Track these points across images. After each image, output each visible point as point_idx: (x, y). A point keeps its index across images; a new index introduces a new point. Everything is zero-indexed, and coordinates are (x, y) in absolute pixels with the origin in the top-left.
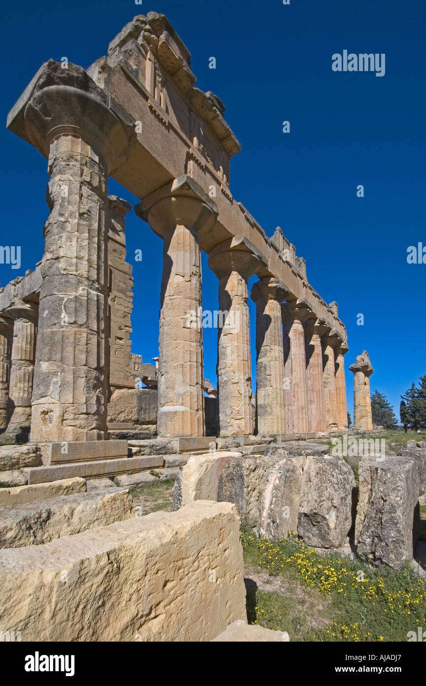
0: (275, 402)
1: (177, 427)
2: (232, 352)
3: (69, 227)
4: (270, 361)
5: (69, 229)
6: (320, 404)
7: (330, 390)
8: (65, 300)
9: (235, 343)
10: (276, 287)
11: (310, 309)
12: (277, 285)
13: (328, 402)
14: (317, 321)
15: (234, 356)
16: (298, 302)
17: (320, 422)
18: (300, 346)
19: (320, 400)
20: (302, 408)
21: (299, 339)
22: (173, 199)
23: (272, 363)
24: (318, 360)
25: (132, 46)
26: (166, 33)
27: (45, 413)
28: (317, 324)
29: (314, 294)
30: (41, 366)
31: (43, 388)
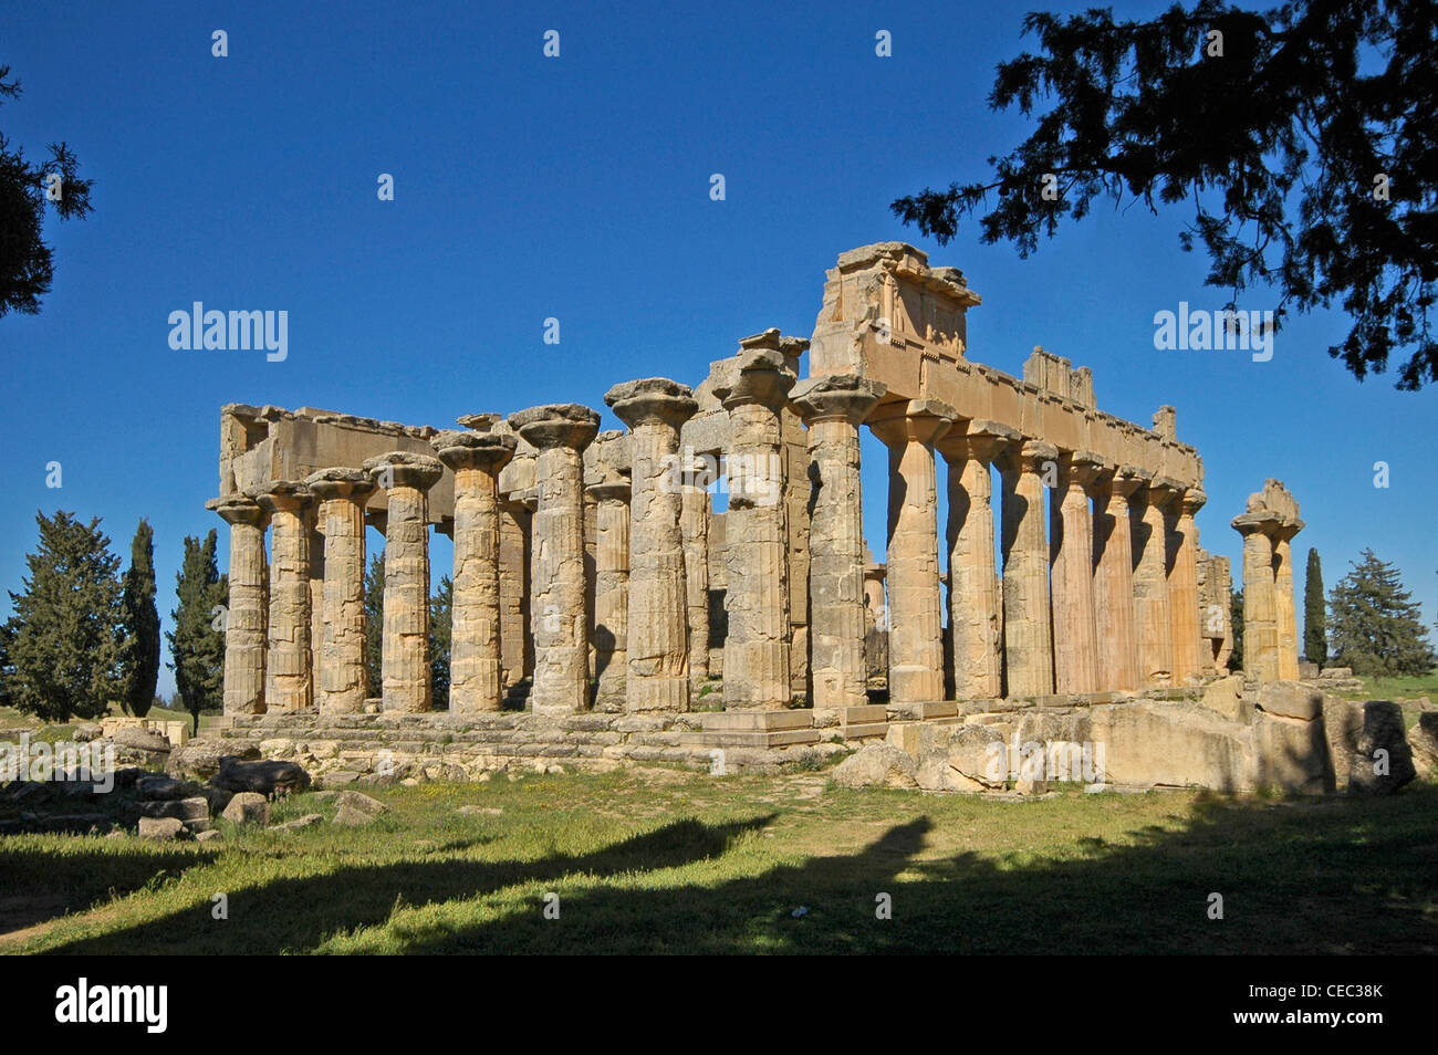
3: (840, 510)
4: (1024, 577)
5: (839, 512)
6: (1125, 637)
7: (1153, 602)
8: (841, 579)
10: (1033, 456)
11: (1098, 465)
12: (1035, 452)
13: (1150, 626)
14: (1118, 473)
16: (1075, 458)
17: (1126, 671)
18: (1079, 533)
19: (1125, 628)
21: (1078, 520)
22: (908, 420)
24: (1121, 549)
25: (874, 282)
26: (906, 256)
27: (829, 681)
28: (1117, 478)
29: (1109, 425)
30: (821, 639)
31: (825, 660)
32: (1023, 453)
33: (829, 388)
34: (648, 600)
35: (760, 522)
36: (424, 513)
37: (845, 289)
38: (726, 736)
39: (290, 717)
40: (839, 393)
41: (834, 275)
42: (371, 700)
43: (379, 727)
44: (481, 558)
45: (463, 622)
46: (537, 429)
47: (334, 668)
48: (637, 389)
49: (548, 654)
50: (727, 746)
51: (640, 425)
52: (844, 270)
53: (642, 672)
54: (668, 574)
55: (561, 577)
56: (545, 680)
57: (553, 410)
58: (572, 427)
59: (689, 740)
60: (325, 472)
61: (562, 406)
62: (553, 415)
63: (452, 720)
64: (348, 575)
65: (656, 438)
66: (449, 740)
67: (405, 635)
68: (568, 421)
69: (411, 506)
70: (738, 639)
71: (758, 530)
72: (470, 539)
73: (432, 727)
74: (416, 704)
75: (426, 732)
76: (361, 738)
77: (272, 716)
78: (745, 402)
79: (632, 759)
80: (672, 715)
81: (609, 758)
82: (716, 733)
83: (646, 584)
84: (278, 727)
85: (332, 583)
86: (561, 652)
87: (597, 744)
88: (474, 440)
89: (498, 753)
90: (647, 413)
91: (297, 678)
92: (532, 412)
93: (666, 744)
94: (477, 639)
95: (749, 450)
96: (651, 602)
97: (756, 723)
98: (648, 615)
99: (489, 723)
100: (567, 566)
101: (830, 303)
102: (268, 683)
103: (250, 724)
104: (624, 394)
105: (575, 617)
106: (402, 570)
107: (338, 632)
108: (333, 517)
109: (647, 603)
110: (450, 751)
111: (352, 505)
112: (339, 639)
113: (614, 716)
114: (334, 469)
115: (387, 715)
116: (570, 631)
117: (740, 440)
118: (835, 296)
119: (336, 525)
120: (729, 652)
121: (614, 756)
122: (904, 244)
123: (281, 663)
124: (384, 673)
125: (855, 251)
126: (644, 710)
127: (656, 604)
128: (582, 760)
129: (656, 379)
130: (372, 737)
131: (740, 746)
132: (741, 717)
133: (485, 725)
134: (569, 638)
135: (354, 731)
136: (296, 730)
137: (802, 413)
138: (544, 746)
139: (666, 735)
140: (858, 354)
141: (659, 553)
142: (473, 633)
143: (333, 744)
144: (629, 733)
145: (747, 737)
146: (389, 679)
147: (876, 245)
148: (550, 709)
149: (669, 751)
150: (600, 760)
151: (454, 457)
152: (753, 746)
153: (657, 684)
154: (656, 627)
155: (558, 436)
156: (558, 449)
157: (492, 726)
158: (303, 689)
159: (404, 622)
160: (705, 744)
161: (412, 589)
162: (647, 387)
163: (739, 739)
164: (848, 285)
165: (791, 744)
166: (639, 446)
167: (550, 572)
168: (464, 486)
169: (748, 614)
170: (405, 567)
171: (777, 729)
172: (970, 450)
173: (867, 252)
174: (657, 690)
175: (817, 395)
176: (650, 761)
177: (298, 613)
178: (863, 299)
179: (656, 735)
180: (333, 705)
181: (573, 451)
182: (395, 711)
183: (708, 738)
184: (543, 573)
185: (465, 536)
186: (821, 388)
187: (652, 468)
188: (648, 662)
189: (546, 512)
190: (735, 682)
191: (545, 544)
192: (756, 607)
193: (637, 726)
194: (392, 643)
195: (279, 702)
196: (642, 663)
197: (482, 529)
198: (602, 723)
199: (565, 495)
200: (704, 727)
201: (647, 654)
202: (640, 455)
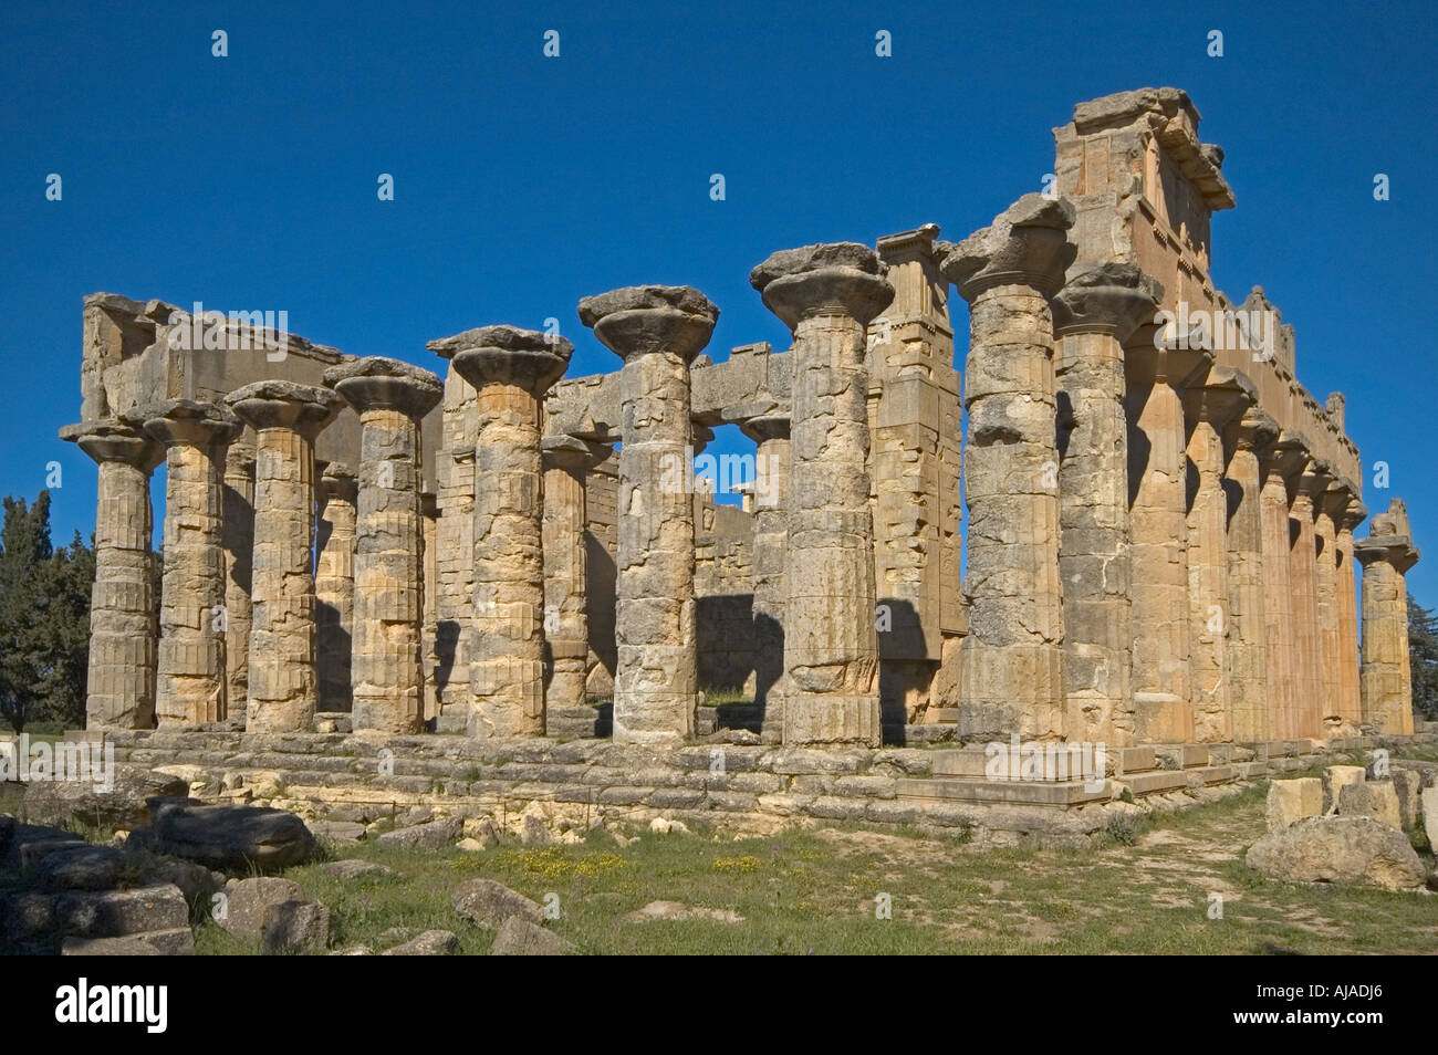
0: (1249, 673)
1: (1164, 727)
2: (1200, 582)
3: (1104, 462)
4: (1238, 586)
5: (1104, 466)
6: (1311, 671)
8: (1106, 563)
9: (1207, 566)
10: (1256, 427)
11: (1307, 450)
12: (1259, 422)
14: (1310, 466)
15: (1205, 592)
16: (1282, 439)
17: (1312, 714)
18: (1280, 537)
20: (1286, 683)
21: (1279, 520)
23: (1244, 589)
24: (1308, 561)
25: (1137, 144)
26: (1181, 111)
27: (1087, 710)
28: (1307, 473)
29: (1306, 404)
30: (1076, 649)
31: (1081, 679)
32: (1244, 423)
33: (1099, 281)
34: (825, 576)
35: (1031, 463)
36: (416, 448)
37: (1090, 153)
39: (197, 734)
40: (1113, 289)
41: (1065, 134)
42: (325, 714)
43: (348, 753)
44: (520, 513)
45: (492, 605)
46: (628, 322)
47: (270, 666)
48: (816, 257)
49: (642, 654)
50: (986, 802)
51: (812, 316)
52: (1082, 129)
53: (815, 684)
54: (855, 541)
55: (663, 542)
56: (639, 693)
57: (658, 294)
58: (682, 321)
59: (915, 791)
60: (259, 385)
61: (671, 288)
62: (656, 301)
63: (475, 747)
64: (291, 536)
65: (837, 338)
66: (474, 775)
67: (389, 623)
68: (678, 312)
69: (398, 438)
70: (996, 641)
71: (1029, 475)
72: (504, 485)
73: (441, 756)
74: (405, 722)
75: (432, 763)
76: (321, 767)
77: (167, 731)
78: (1007, 281)
79: (812, 815)
81: (771, 813)
82: (957, 780)
83: (823, 554)
84: (178, 748)
85: (267, 546)
86: (663, 653)
87: (743, 791)
88: (517, 338)
89: (563, 798)
90: (828, 297)
91: (204, 680)
92: (622, 296)
93: (872, 794)
94: (514, 631)
95: (1014, 354)
96: (831, 581)
98: (825, 601)
99: (541, 753)
100: (671, 526)
101: (1068, 171)
102: (160, 685)
103: (131, 742)
104: (792, 266)
105: (681, 602)
106: (385, 528)
107: (275, 615)
108: (268, 453)
109: (824, 582)
110: (479, 792)
111: (298, 437)
112: (278, 626)
114: (271, 382)
115: (360, 735)
116: (675, 621)
117: (998, 338)
118: (1077, 161)
119: (274, 464)
120: (978, 660)
121: (780, 811)
122: (1182, 92)
123: (181, 658)
124: (355, 675)
125: (1106, 99)
126: (817, 742)
127: (839, 584)
128: (719, 814)
129: (847, 243)
130: (339, 767)
131: (1012, 803)
133: (533, 756)
134: (674, 633)
135: (307, 757)
136: (208, 753)
138: (643, 790)
139: (864, 781)
140: (1128, 240)
141: (842, 509)
142: (507, 622)
143: (276, 775)
144: (792, 776)
145: (1026, 790)
146: (364, 684)
147: (1139, 91)
148: (645, 736)
149: (880, 807)
150: (754, 815)
151: (482, 364)
152: (1039, 804)
153: (841, 704)
154: (839, 620)
155: (661, 334)
156: (659, 355)
157: (545, 758)
158: (213, 696)
159: (386, 604)
160: (945, 798)
161: (399, 557)
162: (832, 257)
164: (1095, 147)
166: (808, 348)
167: (646, 534)
168: (494, 407)
169: (1011, 603)
170: (389, 524)
172: (1204, 407)
173: (1128, 100)
174: (841, 714)
175: (1079, 290)
176: (845, 820)
177: (207, 588)
178: (1123, 165)
179: (845, 781)
180: (267, 720)
181: (680, 360)
182: (373, 732)
183: (951, 789)
184: (634, 535)
185: (496, 480)
186: (1086, 280)
187: (832, 382)
188: (825, 671)
189: (639, 446)
190: (992, 705)
191: (637, 493)
192: (1026, 592)
193: (809, 766)
194: (370, 633)
195: (176, 713)
196: (814, 672)
197: (521, 471)
198: (744, 760)
199: (670, 424)
200: (936, 770)
201: (824, 658)
202: (811, 362)
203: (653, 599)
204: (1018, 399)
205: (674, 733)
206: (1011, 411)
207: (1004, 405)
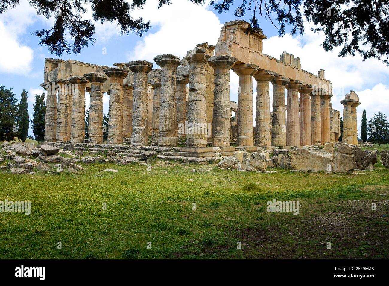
1: (245, 143)
9: (264, 110)
11: (302, 84)
14: (307, 86)
22: (244, 69)
25: (235, 31)
27: (218, 140)
28: (307, 88)
29: (305, 73)
30: (217, 128)
31: (218, 134)
33: (220, 59)
35: (198, 95)
36: (101, 89)
38: (187, 153)
40: (223, 60)
43: (87, 147)
44: (117, 102)
45: (112, 119)
46: (134, 67)
47: (75, 130)
48: (163, 57)
49: (136, 129)
50: (187, 156)
51: (164, 67)
52: (226, 27)
53: (163, 135)
54: (171, 108)
55: (140, 108)
56: (135, 136)
58: (144, 67)
59: (176, 154)
60: (73, 77)
62: (139, 63)
63: (108, 146)
64: (80, 105)
65: (168, 71)
66: (107, 151)
67: (95, 123)
68: (143, 65)
69: (97, 87)
71: (198, 97)
74: (98, 141)
77: (58, 143)
80: (171, 147)
82: (184, 153)
83: (165, 111)
85: (75, 107)
86: (140, 129)
88: (116, 69)
90: (166, 64)
91: (65, 133)
92: (132, 62)
93: (169, 155)
94: (115, 124)
96: (166, 116)
97: (195, 150)
98: (165, 119)
99: (119, 147)
100: (142, 105)
101: (222, 36)
102: (57, 134)
104: (159, 58)
105: (144, 119)
106: (94, 104)
107: (76, 121)
111: (81, 86)
112: (77, 123)
113: (155, 147)
114: (76, 76)
115: (90, 144)
116: (143, 123)
117: (193, 72)
118: (224, 34)
123: (60, 129)
124: (89, 132)
126: (163, 146)
127: (168, 116)
132: (191, 148)
134: (142, 125)
135: (80, 148)
137: (212, 65)
138: (134, 154)
139: (169, 152)
140: (230, 50)
141: (169, 103)
142: (114, 123)
144: (159, 152)
145: (193, 154)
146: (91, 134)
148: (136, 144)
149: (170, 157)
151: (110, 74)
154: (167, 123)
155: (140, 69)
156: (140, 73)
158: (67, 136)
159: (95, 119)
160: (180, 156)
161: (97, 110)
162: (166, 56)
163: (190, 155)
164: (227, 31)
165: (205, 156)
166: (163, 73)
167: (137, 107)
168: (113, 82)
171: (202, 152)
173: (233, 22)
174: (167, 140)
175: (217, 61)
177: (65, 115)
178: (232, 35)
179: (166, 152)
182: (92, 143)
183: (182, 154)
184: (135, 107)
185: (113, 96)
186: (218, 59)
187: (167, 79)
188: (164, 133)
189: (136, 90)
190: (190, 139)
191: (135, 99)
192: (196, 118)
193: (161, 150)
194: (91, 124)
195: (59, 139)
196: (163, 133)
197: (118, 94)
198: (151, 149)
199: (142, 86)
200: (180, 151)
201: (165, 130)
202: (164, 75)
203: (138, 119)
204: (196, 83)
205: (142, 144)
206: (195, 85)
207: (194, 84)
